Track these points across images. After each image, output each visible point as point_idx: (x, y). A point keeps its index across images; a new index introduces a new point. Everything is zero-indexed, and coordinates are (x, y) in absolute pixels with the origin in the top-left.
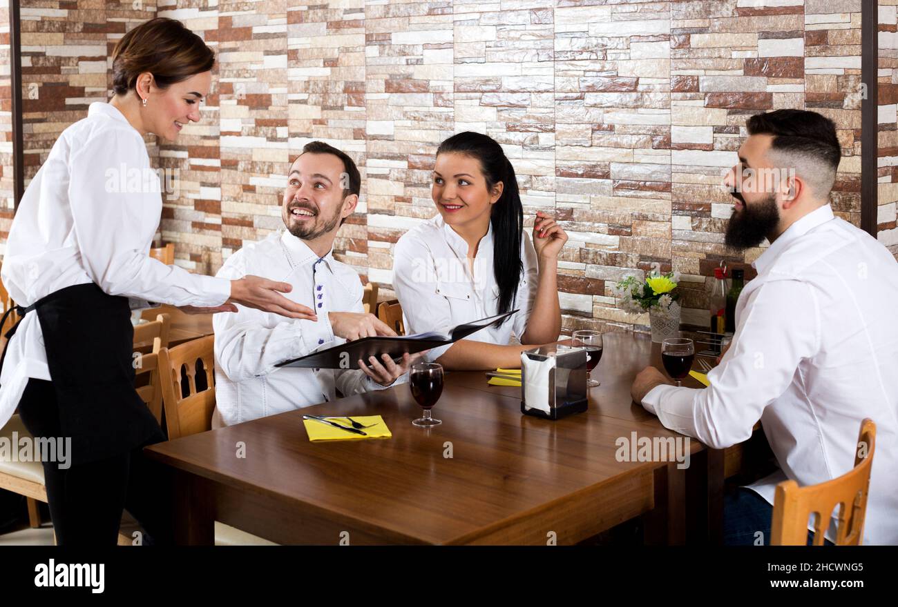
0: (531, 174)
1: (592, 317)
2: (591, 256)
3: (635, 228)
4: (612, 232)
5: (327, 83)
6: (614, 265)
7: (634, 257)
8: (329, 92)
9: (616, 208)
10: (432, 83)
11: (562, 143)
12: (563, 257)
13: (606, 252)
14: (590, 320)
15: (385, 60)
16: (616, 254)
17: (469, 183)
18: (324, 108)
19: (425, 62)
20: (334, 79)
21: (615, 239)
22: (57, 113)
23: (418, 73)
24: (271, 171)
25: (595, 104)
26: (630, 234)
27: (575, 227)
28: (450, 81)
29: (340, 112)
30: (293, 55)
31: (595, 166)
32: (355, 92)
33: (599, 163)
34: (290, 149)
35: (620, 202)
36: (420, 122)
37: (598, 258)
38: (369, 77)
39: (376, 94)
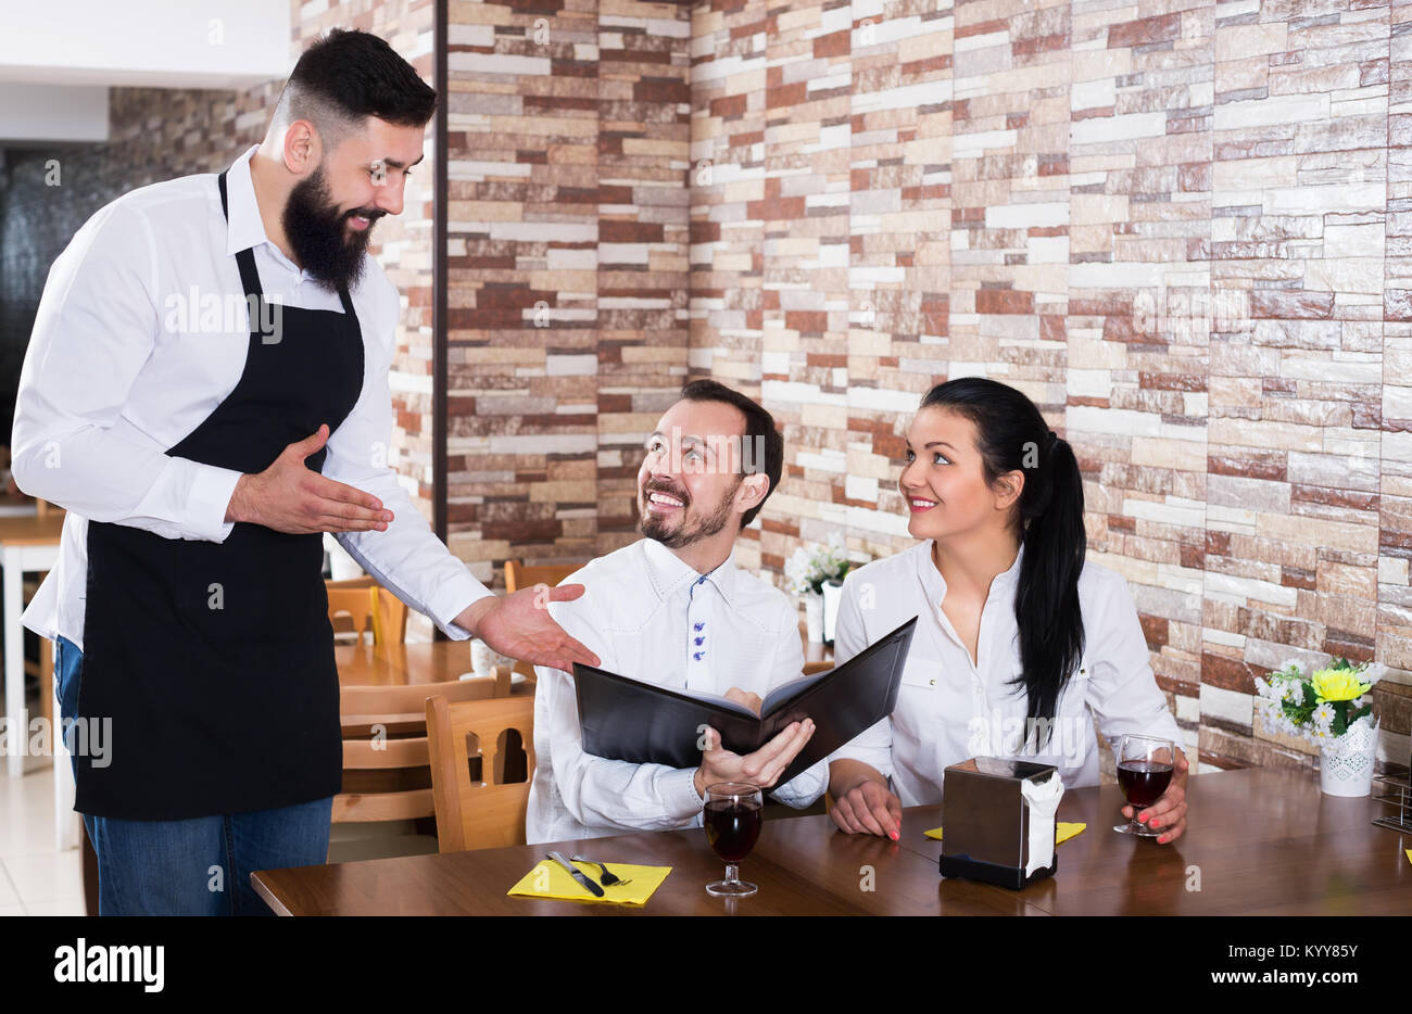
0: (1172, 466)
1: (1251, 736)
2: (1253, 623)
3: (1321, 576)
4: (1287, 581)
5: (899, 294)
6: (1287, 642)
7: (1318, 632)
8: (902, 309)
9: (1294, 536)
10: (1040, 299)
11: (1217, 412)
12: (1213, 622)
13: (1276, 616)
14: (1248, 741)
15: (977, 255)
16: (1291, 622)
17: (951, 462)
18: (897, 338)
19: (1031, 259)
20: (909, 287)
21: (1291, 594)
22: (508, 333)
23: (1021, 280)
24: (824, 443)
25: (1269, 342)
26: (1312, 587)
27: (1230, 567)
28: (1064, 294)
29: (914, 344)
30: (856, 244)
31: (1264, 457)
32: (936, 310)
33: (1270, 452)
34: (849, 408)
35: (1300, 526)
36: (1022, 367)
37: (1264, 627)
38: (955, 285)
39: (963, 317)
